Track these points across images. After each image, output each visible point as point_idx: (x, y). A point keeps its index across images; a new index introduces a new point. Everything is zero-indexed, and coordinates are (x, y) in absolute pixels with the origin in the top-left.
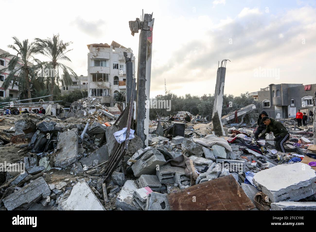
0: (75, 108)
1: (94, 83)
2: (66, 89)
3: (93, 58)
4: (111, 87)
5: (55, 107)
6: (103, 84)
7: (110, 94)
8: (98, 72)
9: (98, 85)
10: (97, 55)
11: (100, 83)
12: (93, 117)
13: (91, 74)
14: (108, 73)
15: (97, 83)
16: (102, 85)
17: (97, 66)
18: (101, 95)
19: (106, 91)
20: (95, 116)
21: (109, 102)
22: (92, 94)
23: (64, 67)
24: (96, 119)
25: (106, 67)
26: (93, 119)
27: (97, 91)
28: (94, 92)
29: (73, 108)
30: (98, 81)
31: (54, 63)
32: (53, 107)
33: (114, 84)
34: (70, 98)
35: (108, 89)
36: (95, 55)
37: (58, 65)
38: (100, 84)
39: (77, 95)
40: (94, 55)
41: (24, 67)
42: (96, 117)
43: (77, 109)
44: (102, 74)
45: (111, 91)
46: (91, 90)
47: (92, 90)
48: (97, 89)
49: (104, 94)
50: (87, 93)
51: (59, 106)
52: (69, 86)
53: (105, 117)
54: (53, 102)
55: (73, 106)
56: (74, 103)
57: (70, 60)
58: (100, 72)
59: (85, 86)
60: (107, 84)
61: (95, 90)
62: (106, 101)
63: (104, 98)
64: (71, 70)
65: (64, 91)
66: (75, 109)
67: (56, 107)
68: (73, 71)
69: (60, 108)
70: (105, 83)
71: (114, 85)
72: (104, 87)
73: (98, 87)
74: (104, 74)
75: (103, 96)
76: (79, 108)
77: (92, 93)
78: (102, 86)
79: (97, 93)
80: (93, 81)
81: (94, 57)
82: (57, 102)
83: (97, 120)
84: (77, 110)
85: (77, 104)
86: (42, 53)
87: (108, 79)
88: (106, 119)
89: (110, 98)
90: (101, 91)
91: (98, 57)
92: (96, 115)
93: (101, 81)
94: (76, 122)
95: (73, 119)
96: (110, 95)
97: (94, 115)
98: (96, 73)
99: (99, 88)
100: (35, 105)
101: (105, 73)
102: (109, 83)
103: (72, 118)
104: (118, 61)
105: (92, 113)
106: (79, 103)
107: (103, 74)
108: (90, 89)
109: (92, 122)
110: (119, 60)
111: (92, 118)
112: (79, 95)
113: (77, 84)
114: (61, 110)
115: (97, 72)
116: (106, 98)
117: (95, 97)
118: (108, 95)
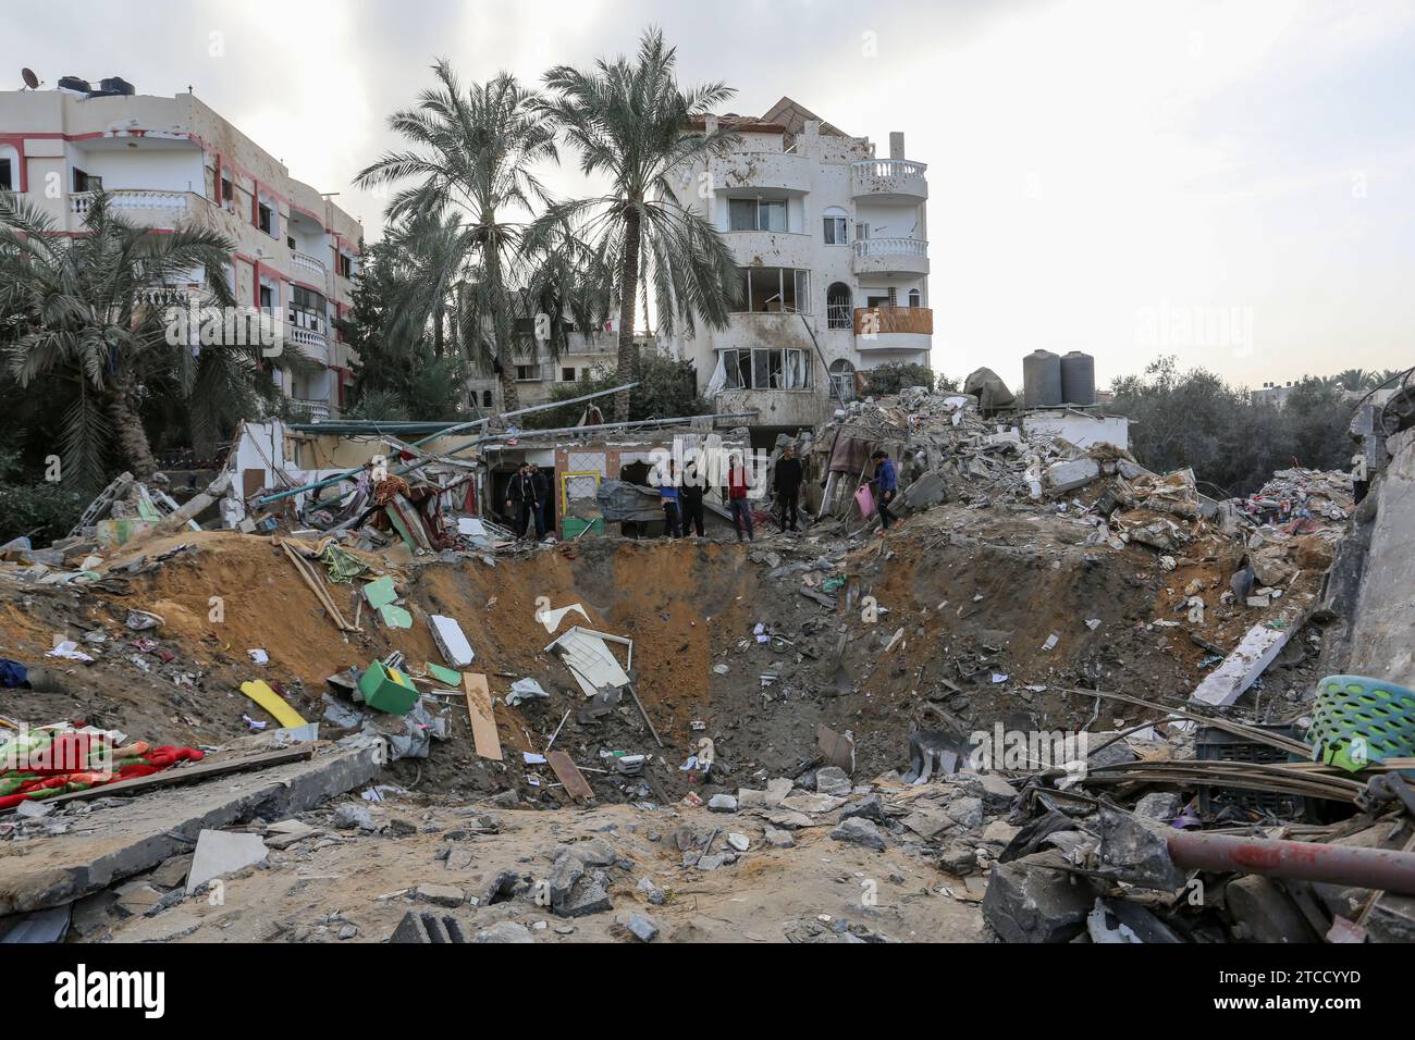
3: (727, 184)
4: (819, 342)
6: (782, 325)
7: (813, 377)
8: (757, 258)
9: (762, 333)
10: (752, 172)
11: (769, 320)
14: (803, 265)
15: (751, 318)
16: (777, 328)
18: (775, 384)
19: (798, 361)
22: (728, 379)
25: (786, 236)
27: (756, 361)
28: (739, 367)
30: (759, 307)
33: (832, 325)
35: (807, 352)
36: (743, 169)
38: (767, 326)
40: (734, 173)
44: (778, 269)
46: (721, 357)
47: (729, 355)
48: (757, 352)
49: (787, 376)
58: (768, 262)
60: (801, 326)
61: (741, 355)
62: (800, 415)
63: (792, 397)
70: (793, 317)
71: (832, 331)
72: (789, 342)
73: (762, 342)
74: (789, 273)
75: (784, 385)
77: (728, 372)
78: (778, 333)
79: (753, 373)
81: (734, 183)
87: (803, 298)
90: (775, 360)
91: (754, 182)
93: (774, 307)
98: (747, 268)
99: (765, 346)
100: (631, 439)
101: (789, 265)
104: (846, 205)
107: (785, 269)
108: (716, 352)
110: (854, 198)
115: (752, 260)
116: (800, 401)
117: (747, 392)
118: (805, 386)
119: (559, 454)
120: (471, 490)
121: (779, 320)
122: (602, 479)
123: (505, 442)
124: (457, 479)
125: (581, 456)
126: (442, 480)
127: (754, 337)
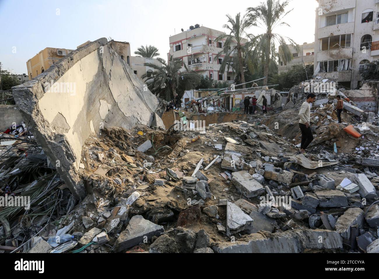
0: (294, 96)
1: (324, 52)
2: (283, 64)
3: (323, 13)
4: (355, 55)
5: (269, 93)
7: (351, 66)
8: (332, 34)
9: (332, 55)
10: (332, 7)
11: (334, 52)
12: (323, 113)
13: (320, 39)
14: (349, 33)
15: (328, 51)
16: (337, 54)
17: (330, 25)
18: (335, 70)
19: (345, 62)
20: (328, 112)
21: (349, 80)
22: (320, 70)
23: (281, 37)
24: (329, 117)
25: (346, 24)
26: (323, 116)
27: (329, 64)
28: (324, 66)
29: (292, 96)
30: (332, 48)
31: (269, 35)
32: (267, 93)
34: (289, 77)
35: (349, 59)
37: (274, 36)
39: (297, 73)
40: (326, 9)
41: (237, 46)
42: (328, 114)
43: (298, 97)
44: (339, 36)
45: (355, 61)
46: (319, 64)
47: (321, 63)
48: (330, 62)
49: (340, 67)
50: (313, 69)
51: (274, 92)
52: (287, 62)
53: (345, 113)
54: (267, 87)
55: (293, 93)
56: (294, 87)
57: (289, 26)
58: (336, 34)
59: (310, 57)
60: (347, 51)
61: (326, 63)
62: (344, 79)
63: (341, 74)
64: (290, 40)
65: (282, 67)
66: (295, 98)
67: (271, 94)
68: (293, 41)
69: (276, 94)
70: (344, 49)
72: (341, 57)
73: (331, 58)
74: (343, 36)
75: (339, 70)
76: (301, 96)
77: (320, 68)
78: (337, 55)
79: (328, 68)
80: (323, 49)
81: (326, 12)
82: (272, 87)
83: (330, 120)
84: (298, 99)
85: (298, 89)
86: (255, 25)
87: (349, 43)
88: (346, 116)
89: (351, 74)
90: (336, 63)
91: (333, 10)
92: (328, 110)
93: (337, 47)
94: (296, 118)
95: (292, 113)
96: (351, 69)
97: (325, 110)
98: (328, 37)
99: (332, 59)
100: (247, 92)
101: (343, 33)
102: (351, 50)
103: (290, 111)
104: (373, 7)
105: (322, 107)
106: (300, 87)
108: (318, 62)
109: (322, 122)
110: (376, 4)
111: (321, 115)
112: (300, 73)
113: (299, 56)
114: (277, 96)
115: (330, 34)
116: (344, 74)
117: (326, 73)
118: (347, 69)
119: (234, 95)
120: (219, 101)
121: (338, 51)
122: (241, 100)
123: (224, 93)
124: (217, 100)
125: (237, 95)
126: (215, 99)
127: (329, 57)
